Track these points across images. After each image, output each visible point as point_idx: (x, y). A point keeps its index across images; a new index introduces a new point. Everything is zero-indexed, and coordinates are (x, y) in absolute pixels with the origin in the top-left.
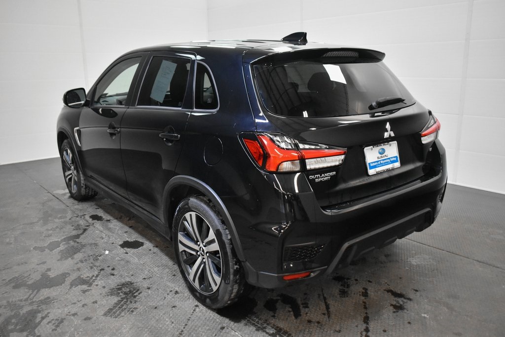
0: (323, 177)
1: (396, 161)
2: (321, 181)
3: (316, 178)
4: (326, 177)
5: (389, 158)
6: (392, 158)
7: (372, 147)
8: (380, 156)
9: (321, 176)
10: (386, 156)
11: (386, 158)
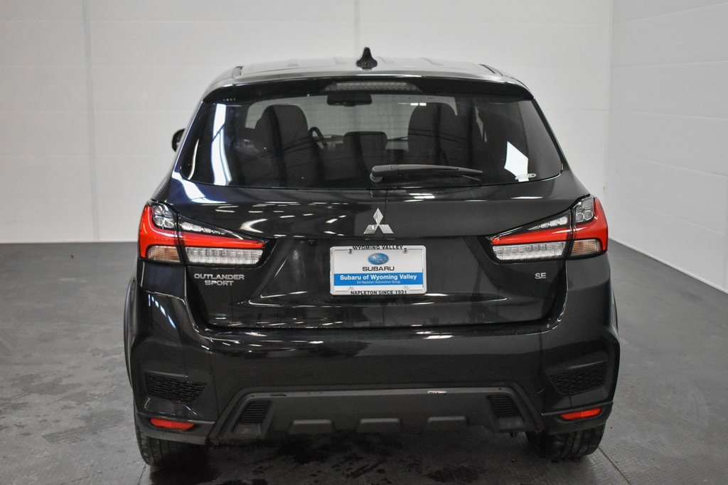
0: (219, 279)
1: (419, 281)
2: (215, 285)
3: (206, 279)
4: (226, 280)
5: (398, 274)
6: (405, 274)
7: (351, 247)
8: (371, 266)
9: (215, 276)
10: (388, 268)
11: (387, 271)
